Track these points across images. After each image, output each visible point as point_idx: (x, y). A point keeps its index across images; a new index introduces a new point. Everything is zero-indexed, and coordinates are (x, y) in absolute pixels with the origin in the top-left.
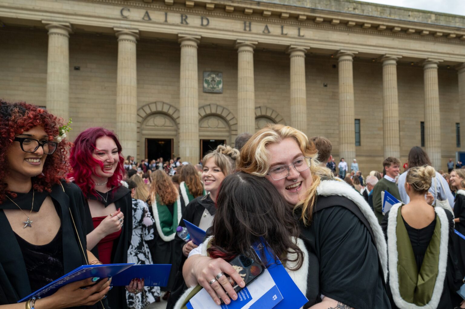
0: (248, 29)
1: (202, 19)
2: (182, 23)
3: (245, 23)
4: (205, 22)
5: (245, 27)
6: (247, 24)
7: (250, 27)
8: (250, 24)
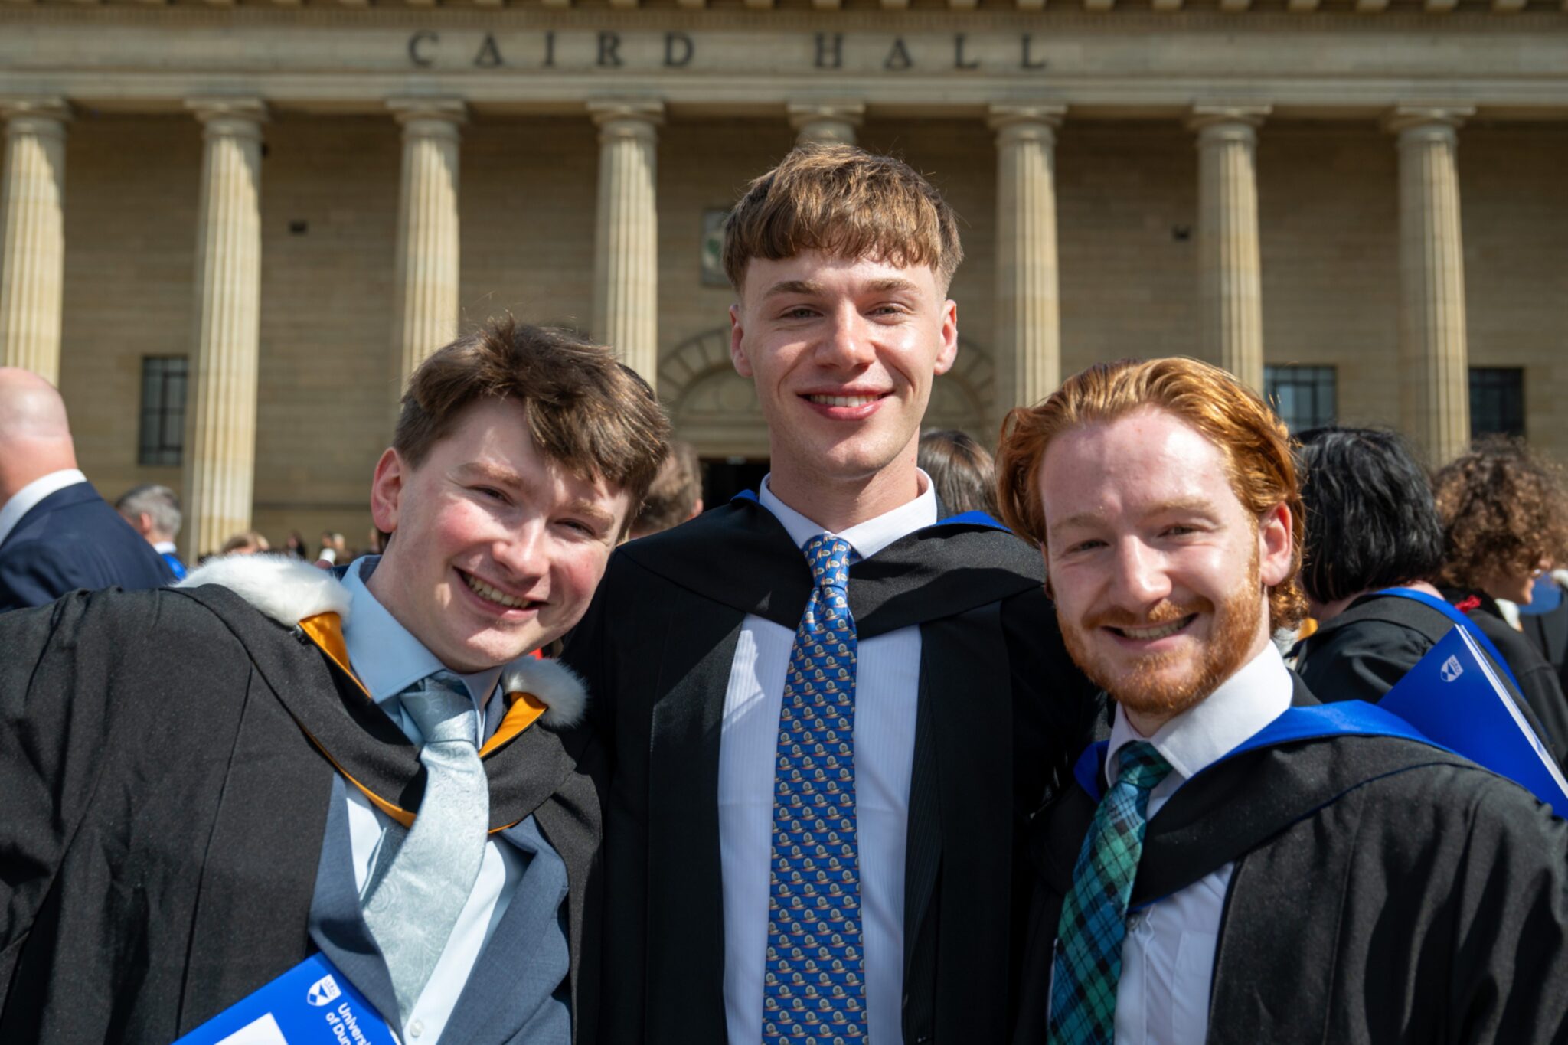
0: (829, 59)
1: (669, 39)
2: (601, 62)
3: (819, 40)
4: (679, 51)
5: (820, 51)
6: (829, 43)
7: (837, 50)
8: (838, 40)
